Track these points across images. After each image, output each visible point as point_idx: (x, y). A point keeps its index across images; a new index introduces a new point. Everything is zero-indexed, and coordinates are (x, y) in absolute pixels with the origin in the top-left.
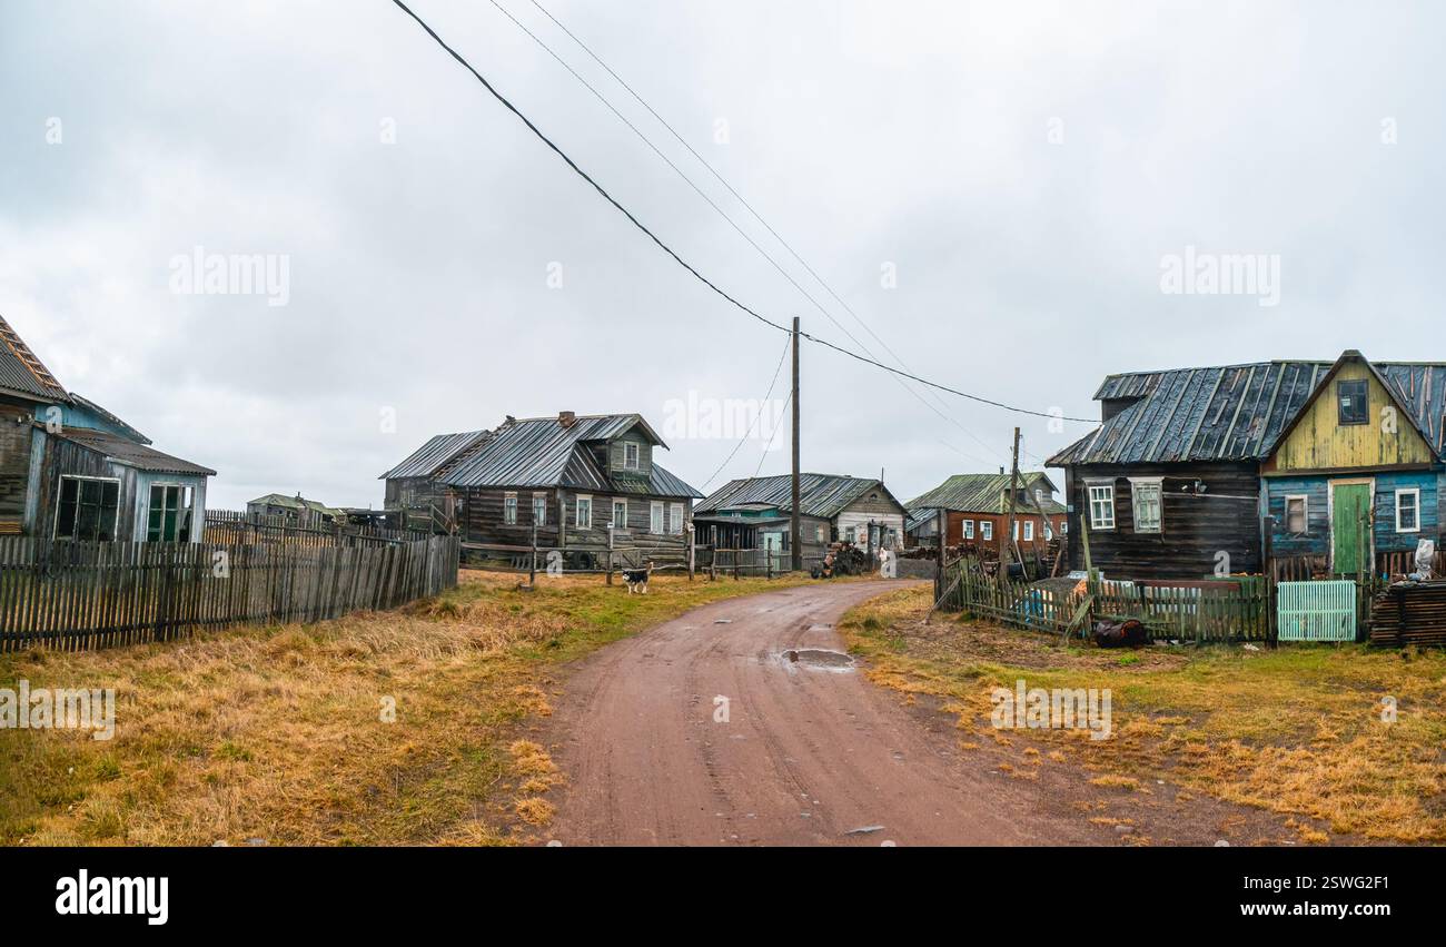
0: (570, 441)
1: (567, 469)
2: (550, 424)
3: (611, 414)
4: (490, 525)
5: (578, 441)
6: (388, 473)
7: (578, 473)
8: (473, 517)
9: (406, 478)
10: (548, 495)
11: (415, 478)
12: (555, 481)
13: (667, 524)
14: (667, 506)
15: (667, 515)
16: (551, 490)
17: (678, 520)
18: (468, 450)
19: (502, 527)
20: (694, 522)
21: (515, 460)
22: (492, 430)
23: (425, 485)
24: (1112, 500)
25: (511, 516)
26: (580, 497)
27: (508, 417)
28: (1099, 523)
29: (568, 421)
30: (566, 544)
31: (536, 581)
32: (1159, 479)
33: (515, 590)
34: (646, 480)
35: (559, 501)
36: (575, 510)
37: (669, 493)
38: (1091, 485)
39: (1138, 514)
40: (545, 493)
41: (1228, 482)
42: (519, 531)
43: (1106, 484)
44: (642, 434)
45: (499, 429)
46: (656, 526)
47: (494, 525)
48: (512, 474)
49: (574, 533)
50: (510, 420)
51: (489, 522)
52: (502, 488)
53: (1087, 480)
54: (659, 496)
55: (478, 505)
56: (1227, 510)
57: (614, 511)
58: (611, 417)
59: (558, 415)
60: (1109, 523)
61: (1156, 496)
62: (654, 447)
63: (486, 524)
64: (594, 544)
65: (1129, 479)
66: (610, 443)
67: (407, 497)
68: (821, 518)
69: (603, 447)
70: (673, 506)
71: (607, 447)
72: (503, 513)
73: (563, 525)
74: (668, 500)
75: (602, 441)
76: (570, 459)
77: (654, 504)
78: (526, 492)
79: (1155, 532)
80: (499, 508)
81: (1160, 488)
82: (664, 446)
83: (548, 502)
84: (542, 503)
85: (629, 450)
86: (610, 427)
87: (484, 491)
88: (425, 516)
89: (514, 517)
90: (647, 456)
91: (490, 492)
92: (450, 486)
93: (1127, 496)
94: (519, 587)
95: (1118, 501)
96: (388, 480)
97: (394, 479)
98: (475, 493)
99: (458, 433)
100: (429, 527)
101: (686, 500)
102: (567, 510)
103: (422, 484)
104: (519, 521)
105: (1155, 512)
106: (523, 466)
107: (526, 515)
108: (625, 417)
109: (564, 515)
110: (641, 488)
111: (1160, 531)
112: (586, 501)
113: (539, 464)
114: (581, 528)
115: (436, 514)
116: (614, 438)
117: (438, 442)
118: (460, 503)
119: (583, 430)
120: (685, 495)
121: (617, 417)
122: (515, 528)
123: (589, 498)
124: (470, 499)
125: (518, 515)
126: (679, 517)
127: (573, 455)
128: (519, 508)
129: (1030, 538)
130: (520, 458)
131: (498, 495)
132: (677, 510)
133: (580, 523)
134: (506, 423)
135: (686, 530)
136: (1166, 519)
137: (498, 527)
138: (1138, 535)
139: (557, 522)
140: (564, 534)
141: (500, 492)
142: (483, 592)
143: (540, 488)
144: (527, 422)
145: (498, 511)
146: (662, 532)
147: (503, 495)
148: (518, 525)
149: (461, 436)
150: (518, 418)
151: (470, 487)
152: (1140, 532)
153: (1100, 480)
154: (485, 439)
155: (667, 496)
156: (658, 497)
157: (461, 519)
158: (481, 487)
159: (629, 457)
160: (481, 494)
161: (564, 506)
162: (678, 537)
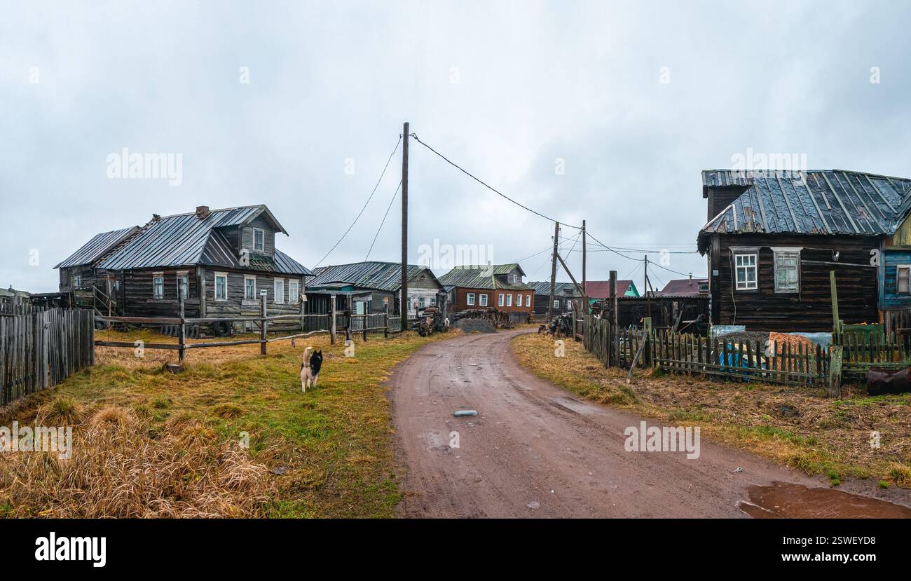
0: (206, 229)
1: (205, 250)
2: (189, 218)
3: (240, 206)
4: (142, 300)
5: (213, 228)
6: (61, 263)
7: (215, 254)
8: (128, 295)
9: (74, 267)
10: (190, 274)
11: (81, 266)
12: (196, 260)
13: (287, 296)
14: (286, 281)
15: (286, 289)
16: (192, 269)
17: (295, 293)
18: (123, 242)
19: (152, 301)
20: (306, 294)
21: (161, 246)
22: (142, 225)
23: (89, 271)
24: (756, 266)
25: (159, 291)
26: (217, 274)
27: (154, 215)
28: (743, 285)
29: (203, 213)
30: (207, 313)
31: (186, 359)
32: (798, 249)
33: (161, 371)
34: (269, 260)
35: (200, 277)
36: (213, 285)
37: (288, 271)
38: (736, 253)
39: (778, 278)
40: (187, 272)
41: (854, 253)
42: (166, 304)
43: (751, 252)
44: (267, 222)
45: (147, 225)
46: (279, 298)
47: (145, 300)
48: (159, 257)
49: (214, 304)
50: (156, 218)
51: (141, 297)
52: (150, 269)
53: (733, 249)
54: (282, 273)
55: (132, 285)
56: (853, 275)
57: (245, 285)
58: (241, 208)
59: (194, 211)
60: (753, 285)
61: (794, 262)
62: (276, 234)
63: (138, 299)
64: (230, 313)
65: (772, 248)
66: (241, 229)
67: (76, 281)
68: (388, 292)
69: (235, 232)
70: (291, 281)
71: (239, 232)
72: (152, 290)
73: (204, 297)
74: (287, 276)
75: (235, 227)
76: (207, 242)
77: (277, 280)
78: (170, 272)
79: (793, 292)
80: (148, 285)
81: (798, 256)
82: (285, 232)
83: (190, 279)
84: (185, 280)
85: (256, 235)
86: (241, 215)
87: (135, 273)
88: (90, 295)
89: (161, 293)
90: (271, 241)
91: (141, 273)
92: (108, 270)
93: (770, 263)
94: (166, 367)
95: (760, 267)
96: (61, 269)
97: (65, 268)
98: (129, 275)
99: (115, 230)
100: (92, 303)
101: (301, 276)
102: (207, 285)
103: (88, 270)
104: (166, 296)
105: (793, 275)
106: (167, 250)
107: (171, 290)
108: (252, 208)
109: (204, 289)
110: (267, 267)
111: (797, 292)
112: (222, 278)
113: (181, 247)
114: (220, 300)
115: (98, 294)
116: (245, 224)
117: (100, 238)
118: (117, 284)
119: (216, 221)
120: (301, 273)
121: (246, 208)
122: (163, 301)
123: (224, 275)
124: (125, 280)
125: (165, 291)
126: (295, 290)
127: (210, 239)
128: (165, 285)
129: (510, 305)
130: (165, 244)
131: (148, 276)
132: (294, 284)
133: (218, 296)
134: (153, 220)
135: (301, 300)
136: (803, 282)
137: (148, 302)
138: (777, 294)
139: (198, 295)
140: (204, 306)
141: (149, 273)
142: (120, 378)
143: (183, 267)
144: (170, 218)
145: (149, 288)
146: (283, 302)
147: (152, 276)
148: (164, 298)
149: (118, 232)
150: (162, 215)
151: (125, 270)
152: (780, 292)
153: (746, 249)
154: (137, 232)
155: (287, 274)
156: (280, 274)
157: (119, 297)
158: (133, 269)
159: (257, 241)
160: (133, 276)
161: (204, 282)
162: (294, 306)
